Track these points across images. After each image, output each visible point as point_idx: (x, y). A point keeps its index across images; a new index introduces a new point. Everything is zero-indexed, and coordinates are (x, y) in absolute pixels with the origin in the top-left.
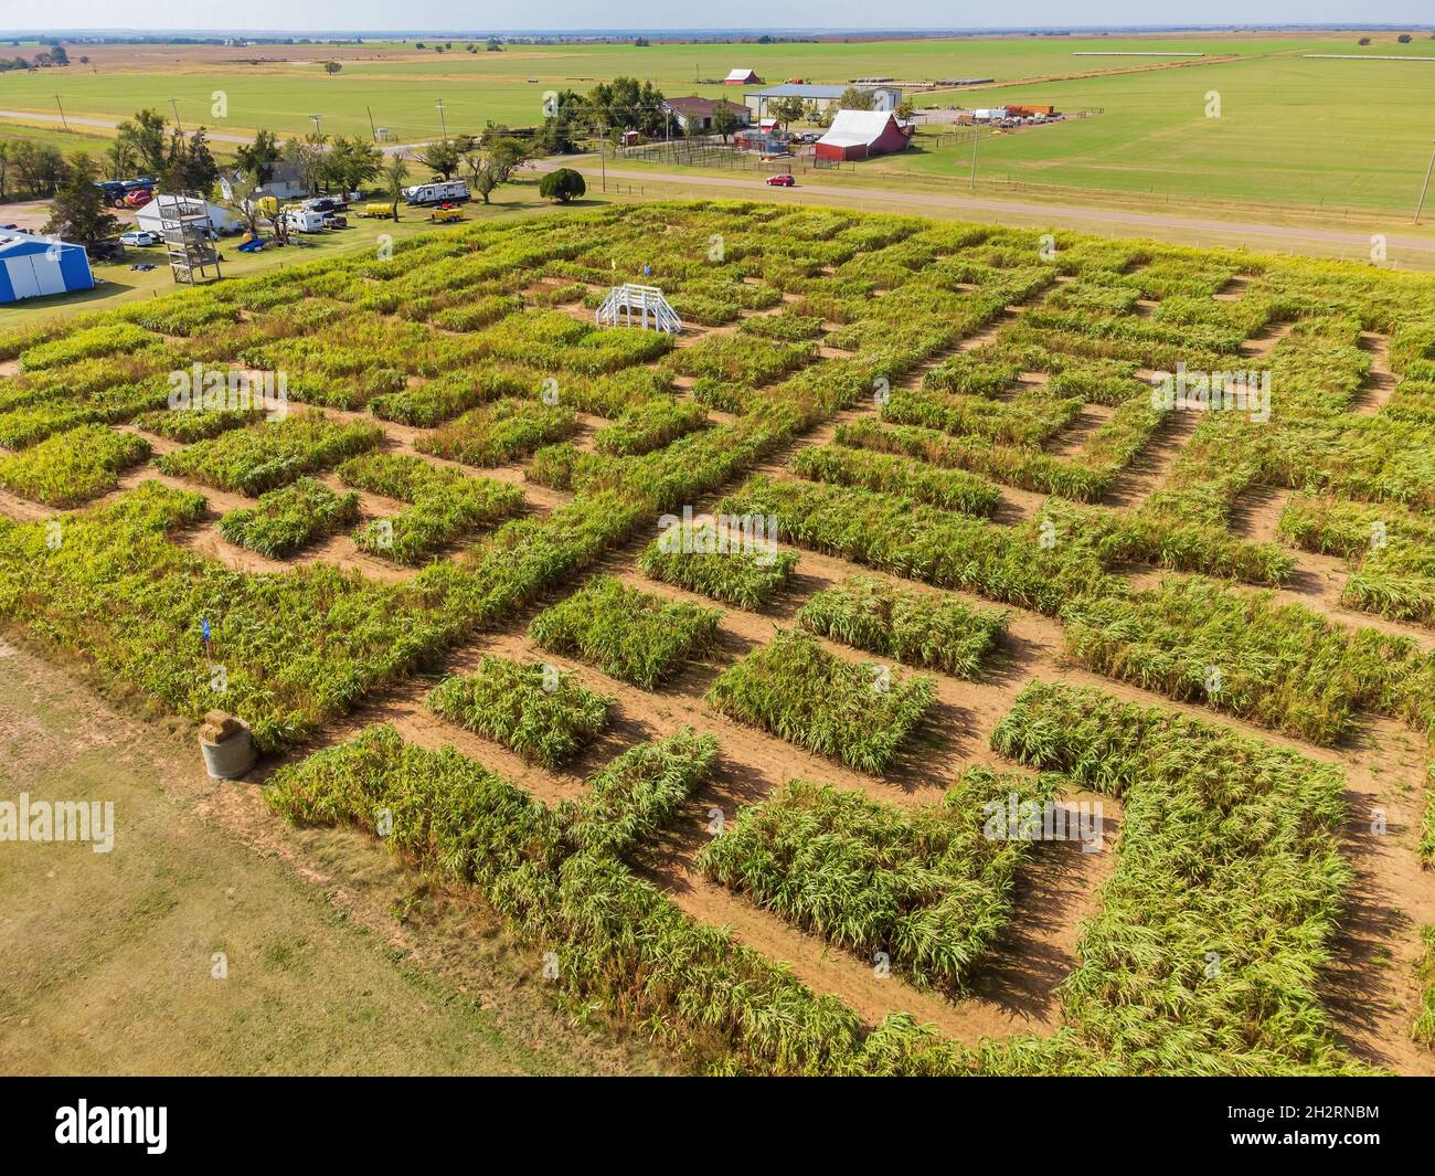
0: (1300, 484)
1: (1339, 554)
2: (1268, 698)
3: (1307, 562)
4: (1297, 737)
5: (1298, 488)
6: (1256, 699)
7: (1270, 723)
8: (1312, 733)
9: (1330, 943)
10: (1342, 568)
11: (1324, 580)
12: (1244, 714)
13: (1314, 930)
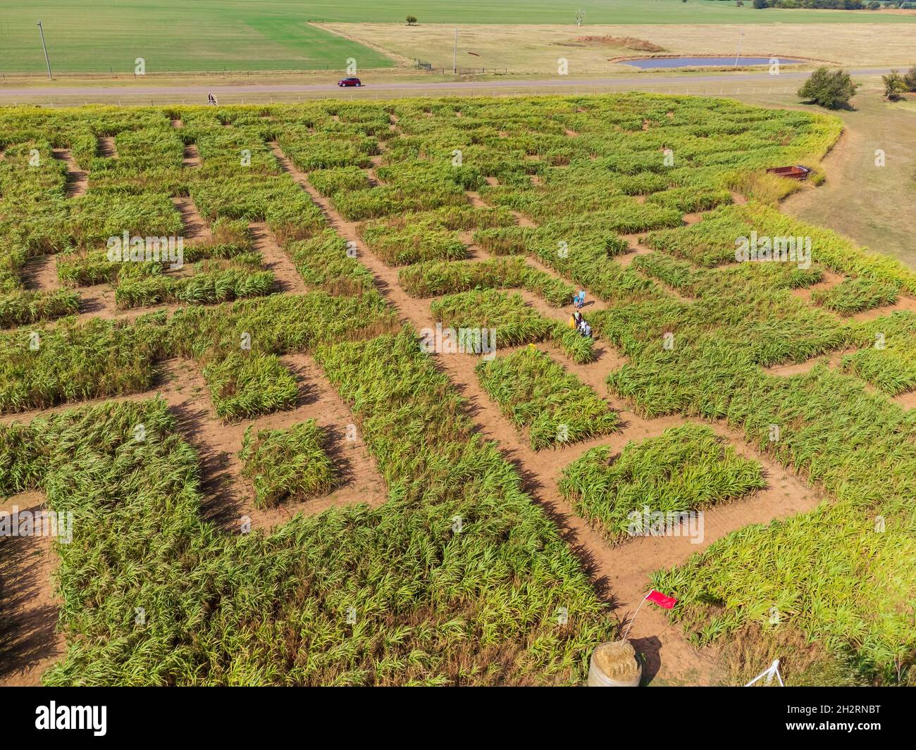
0: (61, 248)
1: (103, 281)
2: (103, 379)
3: (88, 293)
4: (131, 393)
5: (60, 251)
6: (96, 382)
7: (112, 392)
8: (137, 387)
9: (199, 489)
10: (109, 289)
11: (102, 300)
12: (93, 395)
13: (190, 488)
